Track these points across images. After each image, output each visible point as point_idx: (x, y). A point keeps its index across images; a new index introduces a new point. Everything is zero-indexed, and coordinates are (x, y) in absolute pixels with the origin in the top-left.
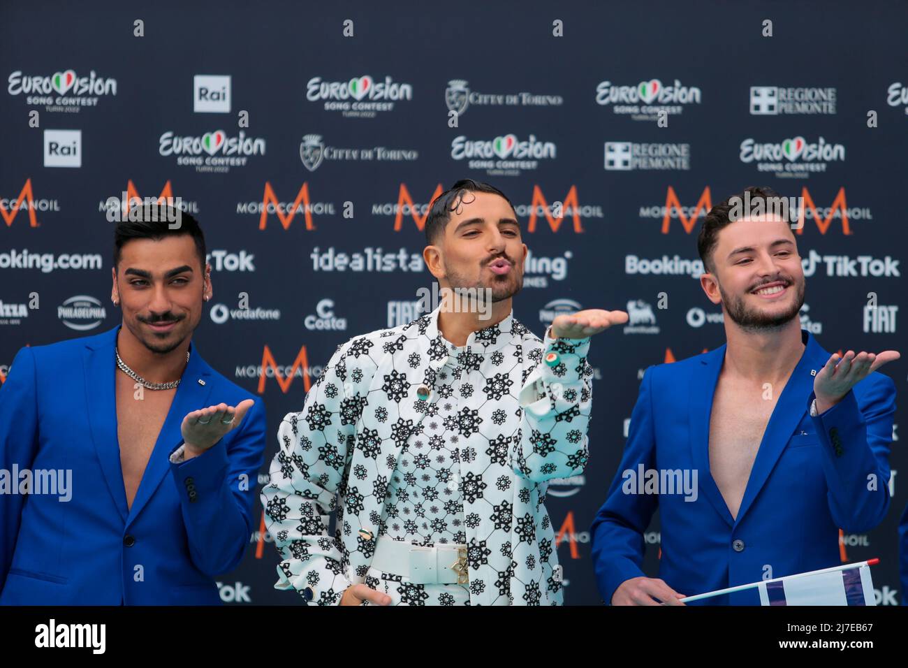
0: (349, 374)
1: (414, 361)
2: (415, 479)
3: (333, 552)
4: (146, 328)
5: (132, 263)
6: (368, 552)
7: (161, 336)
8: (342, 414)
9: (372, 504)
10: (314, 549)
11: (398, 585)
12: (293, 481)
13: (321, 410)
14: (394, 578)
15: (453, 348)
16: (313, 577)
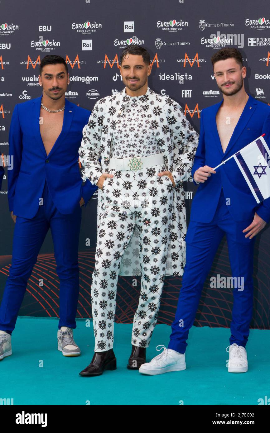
0: (99, 109)
1: (118, 103)
2: (118, 138)
3: (98, 166)
4: (51, 92)
5: (46, 72)
6: (107, 164)
7: (56, 94)
8: (98, 122)
9: (107, 149)
10: (92, 165)
11: (114, 172)
12: (87, 145)
13: (92, 122)
14: (113, 170)
15: (131, 97)
16: (92, 173)
